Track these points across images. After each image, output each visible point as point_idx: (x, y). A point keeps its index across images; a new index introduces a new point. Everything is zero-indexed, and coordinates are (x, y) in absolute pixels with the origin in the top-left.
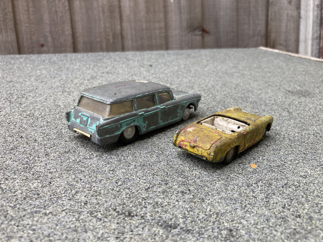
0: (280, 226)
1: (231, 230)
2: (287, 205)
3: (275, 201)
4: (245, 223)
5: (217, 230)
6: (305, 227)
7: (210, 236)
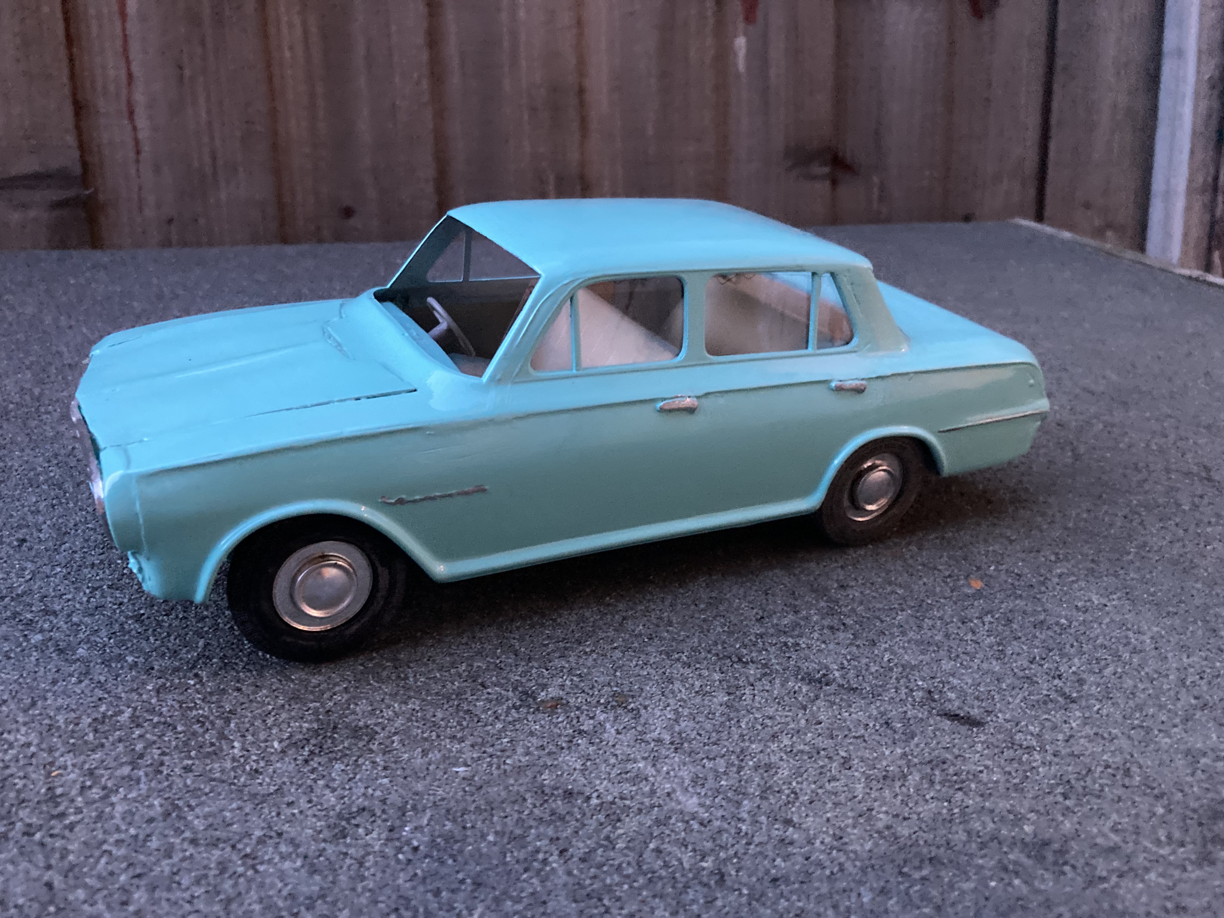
0: (1020, 689)
1: (930, 692)
2: (1038, 658)
3: (1017, 650)
4: (955, 682)
5: (904, 691)
6: (1068, 694)
7: (893, 699)
